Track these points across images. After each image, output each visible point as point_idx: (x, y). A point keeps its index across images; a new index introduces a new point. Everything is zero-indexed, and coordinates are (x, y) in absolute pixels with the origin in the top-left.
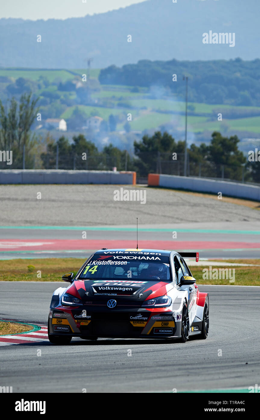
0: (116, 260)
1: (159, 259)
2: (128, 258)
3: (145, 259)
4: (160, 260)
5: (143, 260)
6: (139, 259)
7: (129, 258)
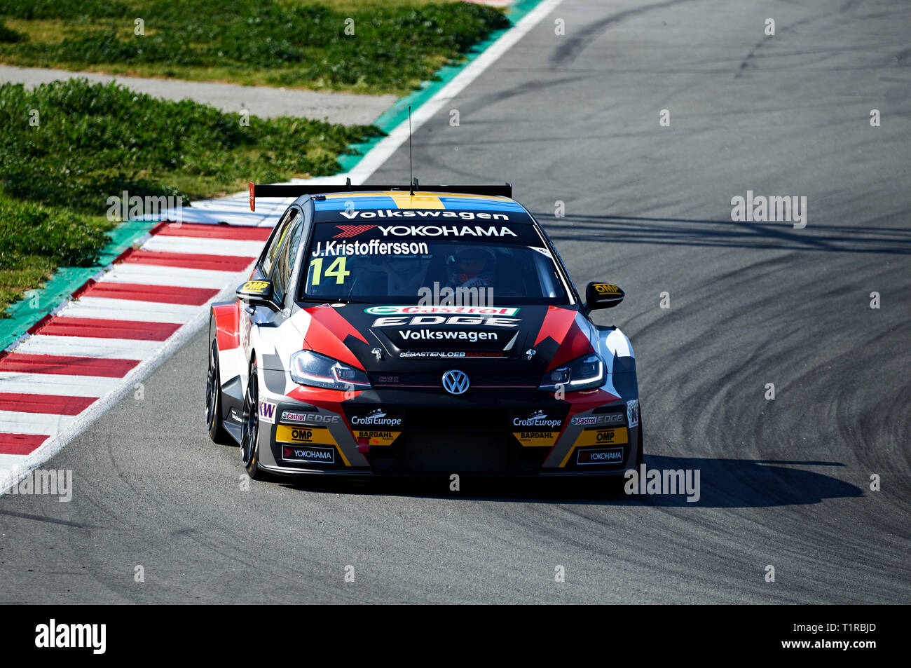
0: (390, 239)
1: (510, 232)
2: (424, 230)
3: (475, 234)
4: (515, 235)
5: (468, 236)
6: (456, 234)
7: (427, 231)
